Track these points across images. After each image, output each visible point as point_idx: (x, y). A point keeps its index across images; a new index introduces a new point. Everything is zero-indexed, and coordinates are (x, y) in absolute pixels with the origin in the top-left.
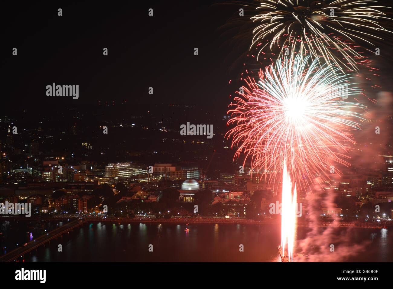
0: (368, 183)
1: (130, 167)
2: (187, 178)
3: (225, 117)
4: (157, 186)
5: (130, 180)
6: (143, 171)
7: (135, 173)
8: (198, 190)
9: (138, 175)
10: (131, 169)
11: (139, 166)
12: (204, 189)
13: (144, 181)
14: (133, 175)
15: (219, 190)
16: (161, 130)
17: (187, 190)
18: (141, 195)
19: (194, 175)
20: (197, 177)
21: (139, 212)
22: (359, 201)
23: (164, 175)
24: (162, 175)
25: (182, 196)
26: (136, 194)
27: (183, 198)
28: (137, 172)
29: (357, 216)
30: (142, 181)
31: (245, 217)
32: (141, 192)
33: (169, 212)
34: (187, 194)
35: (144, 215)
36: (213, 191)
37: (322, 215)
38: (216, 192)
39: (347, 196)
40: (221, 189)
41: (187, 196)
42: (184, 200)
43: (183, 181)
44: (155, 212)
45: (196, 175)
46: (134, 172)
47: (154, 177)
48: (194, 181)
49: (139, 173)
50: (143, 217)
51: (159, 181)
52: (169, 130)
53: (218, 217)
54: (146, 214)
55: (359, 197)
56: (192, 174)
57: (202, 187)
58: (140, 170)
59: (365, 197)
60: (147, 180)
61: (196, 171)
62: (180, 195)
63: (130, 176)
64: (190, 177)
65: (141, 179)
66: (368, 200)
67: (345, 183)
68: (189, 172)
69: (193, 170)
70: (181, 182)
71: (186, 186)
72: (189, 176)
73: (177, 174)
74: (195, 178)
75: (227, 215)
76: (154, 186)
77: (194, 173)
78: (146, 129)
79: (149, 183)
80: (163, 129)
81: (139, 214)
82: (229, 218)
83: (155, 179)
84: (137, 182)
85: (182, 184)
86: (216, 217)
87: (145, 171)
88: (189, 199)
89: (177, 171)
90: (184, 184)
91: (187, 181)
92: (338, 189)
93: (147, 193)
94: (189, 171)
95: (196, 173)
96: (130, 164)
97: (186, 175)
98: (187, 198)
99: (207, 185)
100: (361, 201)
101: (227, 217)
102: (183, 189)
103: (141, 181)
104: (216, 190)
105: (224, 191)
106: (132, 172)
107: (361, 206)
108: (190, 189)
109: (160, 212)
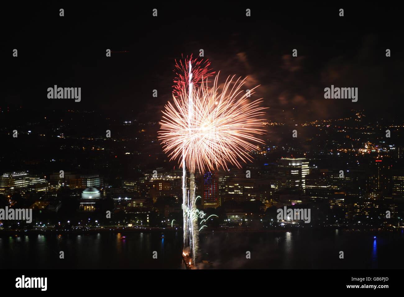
0: (272, 187)
1: (27, 176)
2: (88, 186)
3: (126, 122)
4: (56, 196)
5: (27, 190)
6: (40, 180)
7: (33, 182)
8: (99, 198)
9: (35, 185)
10: (27, 179)
11: (36, 175)
12: (106, 198)
13: (42, 190)
14: (30, 184)
15: (121, 198)
16: (59, 137)
17: (87, 198)
18: (40, 205)
19: (95, 183)
20: (97, 185)
21: (37, 224)
22: (263, 205)
23: (63, 184)
24: (61, 184)
25: (82, 205)
26: (34, 205)
27: (84, 207)
28: (35, 182)
29: (261, 220)
30: (40, 190)
31: (148, 225)
32: (39, 203)
33: (69, 222)
34: (87, 203)
35: (43, 226)
36: (115, 199)
37: (227, 220)
38: (118, 200)
39: (252, 200)
40: (123, 197)
41: (88, 205)
42: (85, 209)
43: (83, 190)
44: (54, 222)
45: (97, 183)
46: (31, 181)
47: (52, 186)
48: (95, 189)
49: (36, 183)
50: (41, 228)
51: (58, 190)
52: (68, 137)
53: (120, 226)
54: (44, 225)
55: (263, 201)
56: (93, 182)
57: (103, 195)
58: (37, 180)
59: (269, 201)
60: (45, 190)
61: (97, 179)
62: (80, 204)
63: (27, 186)
64: (91, 185)
65: (38, 189)
66: (272, 203)
67: (249, 188)
68: (89, 180)
69: (94, 178)
70: (81, 191)
71: (86, 195)
72: (89, 184)
73: (77, 183)
74: (96, 186)
75: (130, 224)
76: (52, 195)
77: (95, 181)
78: (43, 135)
79: (47, 192)
80: (61, 136)
81: (38, 225)
82: (132, 227)
83: (54, 188)
84: (34, 191)
85: (82, 193)
86: (118, 226)
87: (43, 180)
88: (90, 208)
89: (76, 180)
90: (84, 192)
91: (87, 189)
92: (242, 193)
93: (45, 203)
94: (88, 178)
95: (96, 181)
96: (27, 173)
97: (87, 183)
98: (88, 207)
99: (108, 193)
100: (265, 205)
101: (130, 225)
102: (84, 198)
103: (38, 191)
104: (118, 198)
105: (126, 199)
106: (29, 181)
107: (265, 210)
108: (90, 197)
109: (59, 223)
